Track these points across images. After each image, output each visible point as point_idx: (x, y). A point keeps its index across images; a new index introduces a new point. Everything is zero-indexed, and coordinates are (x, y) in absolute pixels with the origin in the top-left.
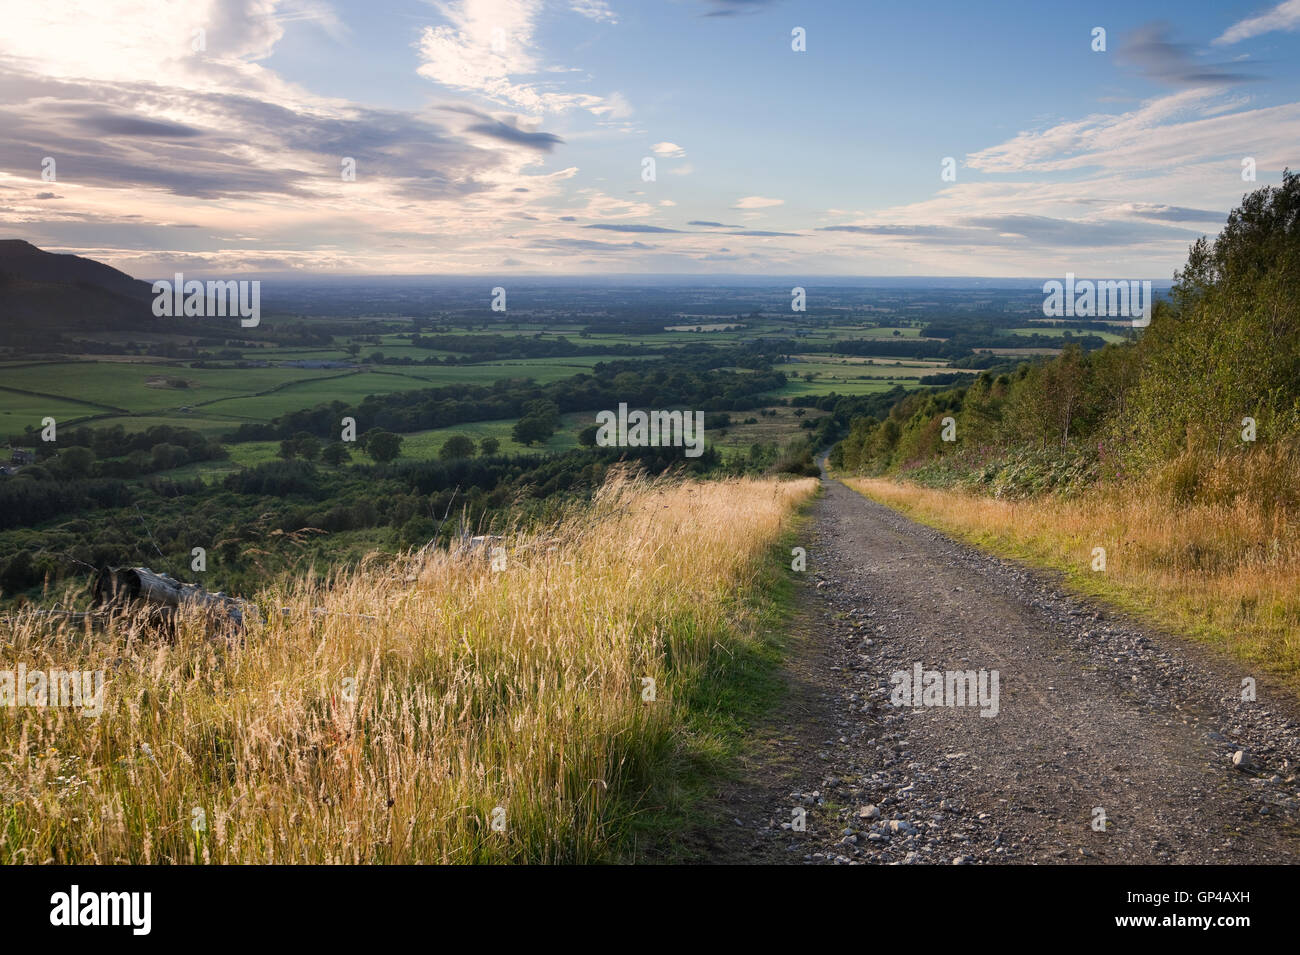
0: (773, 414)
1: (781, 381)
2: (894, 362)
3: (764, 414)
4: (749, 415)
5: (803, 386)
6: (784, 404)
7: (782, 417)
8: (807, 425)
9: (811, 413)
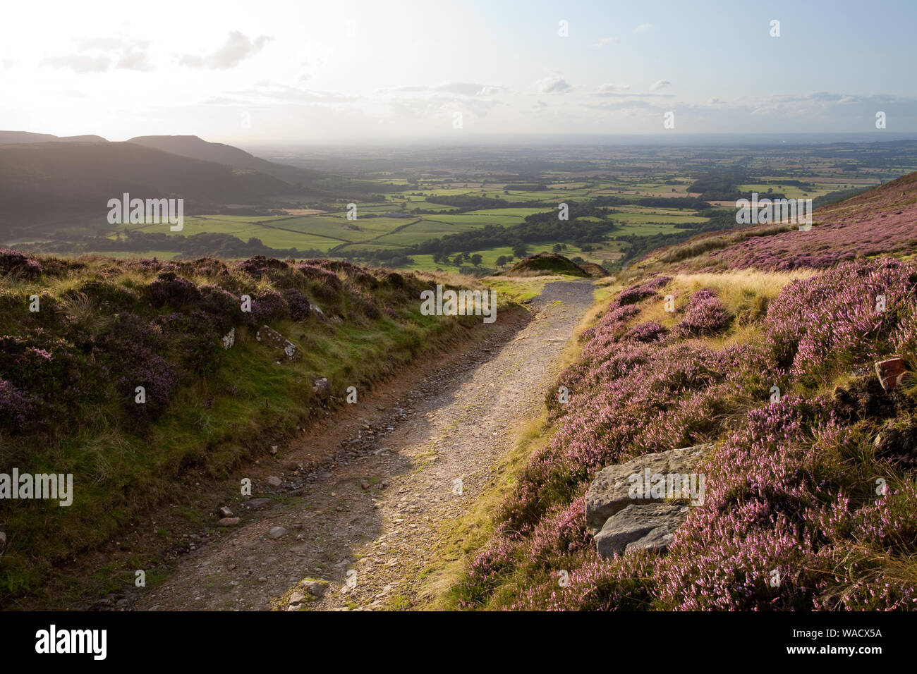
0: (608, 244)
1: (611, 227)
2: (666, 212)
3: (604, 244)
4: (599, 245)
5: (621, 228)
6: (612, 239)
7: (612, 246)
8: (622, 251)
9: (624, 244)
